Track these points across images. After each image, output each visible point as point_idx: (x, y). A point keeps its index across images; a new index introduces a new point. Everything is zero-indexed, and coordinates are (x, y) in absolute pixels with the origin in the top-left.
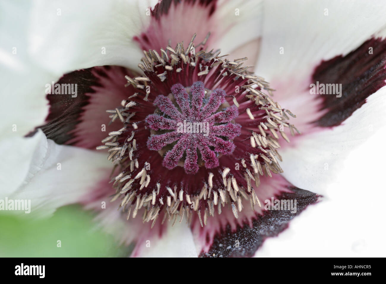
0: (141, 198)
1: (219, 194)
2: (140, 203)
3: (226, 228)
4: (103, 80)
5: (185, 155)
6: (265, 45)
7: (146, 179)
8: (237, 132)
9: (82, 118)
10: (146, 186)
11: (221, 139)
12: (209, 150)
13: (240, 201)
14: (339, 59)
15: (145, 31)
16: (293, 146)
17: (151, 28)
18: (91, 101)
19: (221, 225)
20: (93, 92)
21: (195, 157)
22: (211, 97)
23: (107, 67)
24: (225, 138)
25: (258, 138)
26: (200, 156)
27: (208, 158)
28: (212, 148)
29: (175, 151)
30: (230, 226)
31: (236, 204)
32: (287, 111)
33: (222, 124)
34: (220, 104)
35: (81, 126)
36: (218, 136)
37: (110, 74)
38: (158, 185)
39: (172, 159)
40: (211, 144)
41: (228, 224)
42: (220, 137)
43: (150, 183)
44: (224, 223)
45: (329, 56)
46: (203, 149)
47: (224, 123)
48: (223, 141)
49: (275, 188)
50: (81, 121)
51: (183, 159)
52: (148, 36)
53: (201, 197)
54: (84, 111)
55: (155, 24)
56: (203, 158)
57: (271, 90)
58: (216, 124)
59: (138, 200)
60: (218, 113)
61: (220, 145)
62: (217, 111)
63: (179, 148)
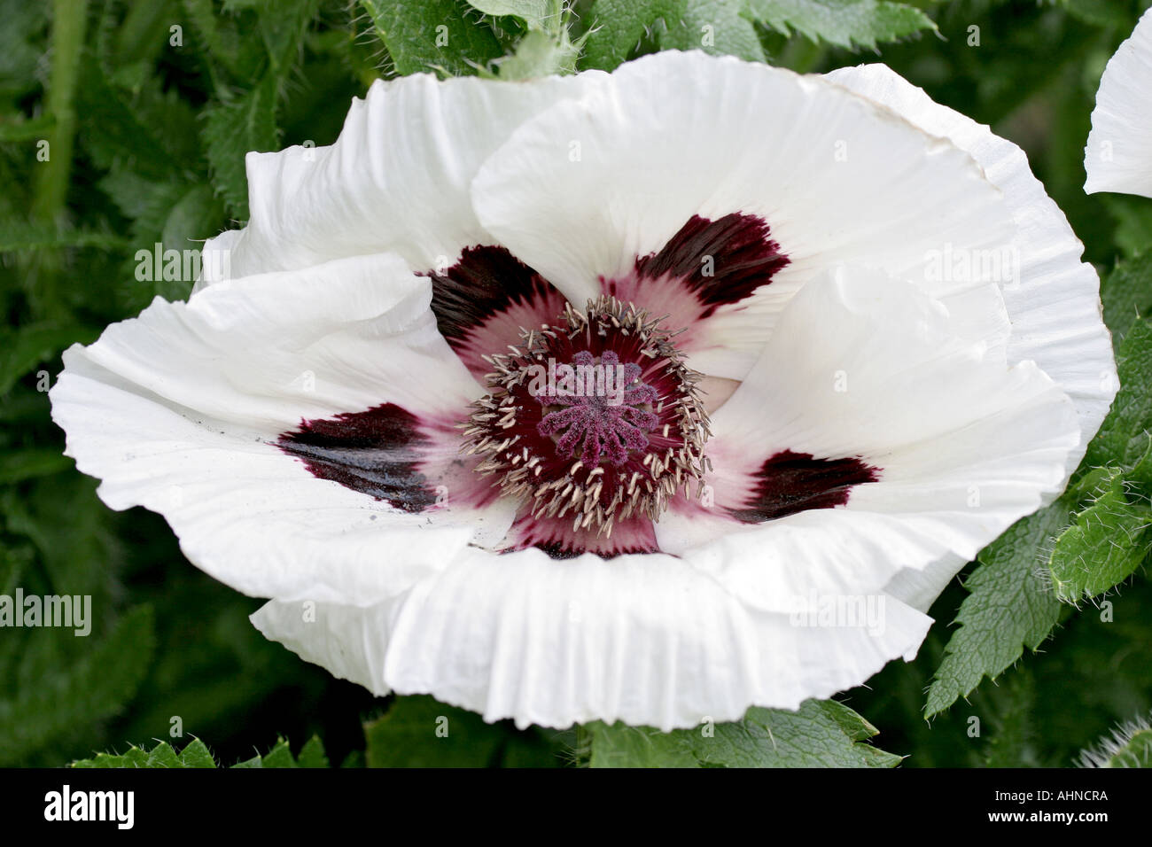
0: (489, 441)
1: (573, 489)
2: (484, 445)
3: (556, 544)
4: (538, 299)
5: (568, 427)
6: (740, 392)
7: (509, 421)
8: (639, 446)
9: (486, 322)
10: (504, 427)
11: (617, 438)
12: (597, 440)
13: (590, 516)
14: (806, 458)
15: (618, 279)
16: (691, 517)
17: (626, 281)
18: (509, 310)
19: (552, 538)
20: (519, 303)
21: (577, 436)
22: (639, 388)
23: (552, 289)
24: (622, 441)
25: (657, 463)
26: (583, 440)
27: (590, 447)
28: (602, 441)
29: (560, 416)
30: (561, 545)
31: (585, 516)
32: (708, 460)
33: (629, 422)
34: (643, 401)
35: (479, 331)
36: (616, 432)
37: (550, 298)
38: (517, 437)
39: (551, 422)
40: (603, 435)
41: (561, 542)
42: (618, 434)
43: (510, 428)
44: (557, 538)
45: (798, 449)
46: (591, 434)
47: (633, 424)
48: (618, 442)
49: (638, 542)
50: (483, 326)
51: (562, 431)
52: (618, 286)
53: (552, 487)
54: (494, 315)
55: (634, 281)
56: (584, 445)
57: (709, 433)
58: (623, 418)
59: (486, 440)
60: (634, 409)
61: (612, 442)
62: (634, 406)
63: (567, 416)
